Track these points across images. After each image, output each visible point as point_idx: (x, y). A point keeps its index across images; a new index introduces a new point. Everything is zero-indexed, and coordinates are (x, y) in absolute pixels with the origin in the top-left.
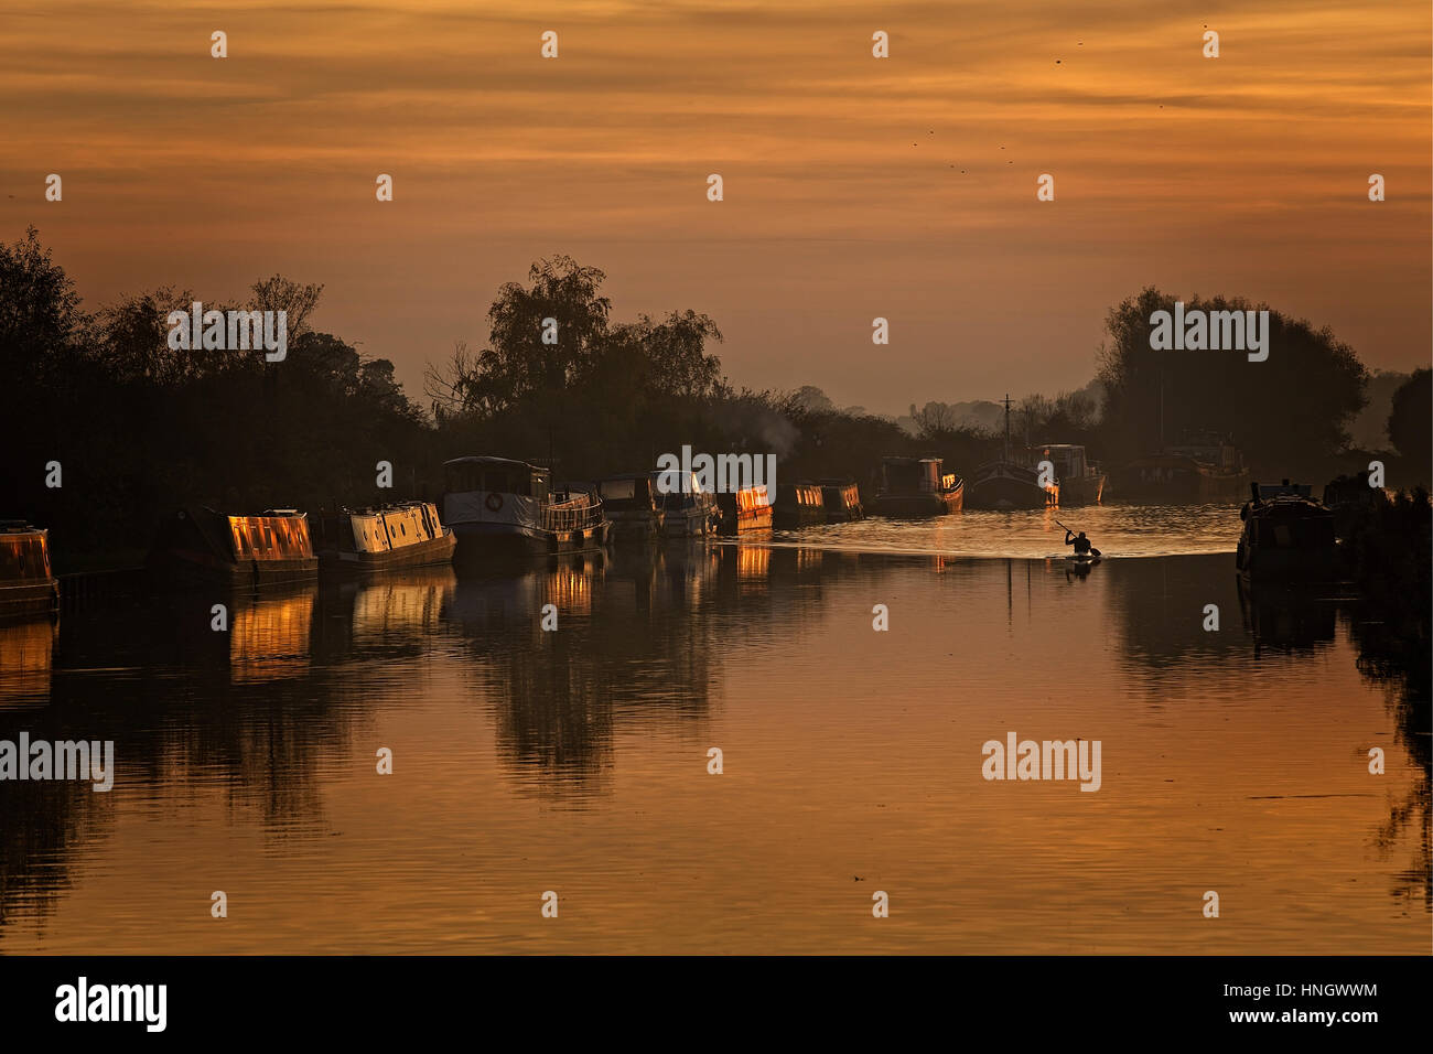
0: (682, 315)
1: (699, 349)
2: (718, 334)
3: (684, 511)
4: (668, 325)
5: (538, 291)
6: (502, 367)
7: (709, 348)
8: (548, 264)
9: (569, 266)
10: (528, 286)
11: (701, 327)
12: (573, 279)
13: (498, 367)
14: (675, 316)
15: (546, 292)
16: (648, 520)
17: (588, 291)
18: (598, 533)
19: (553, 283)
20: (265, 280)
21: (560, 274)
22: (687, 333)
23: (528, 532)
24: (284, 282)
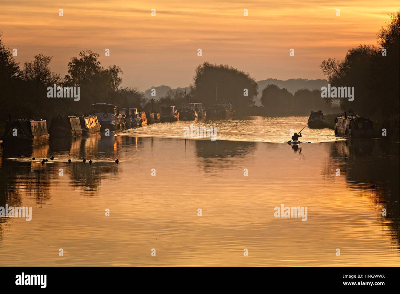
0: (112, 67)
1: (117, 75)
2: (122, 72)
3: (135, 119)
4: (108, 69)
5: (81, 59)
6: (71, 80)
7: (119, 75)
8: (84, 52)
9: (90, 53)
10: (79, 58)
11: (117, 70)
12: (91, 57)
13: (70, 80)
14: (110, 67)
15: (84, 60)
16: (129, 121)
17: (95, 59)
18: (123, 125)
19: (86, 57)
20: (38, 55)
21: (88, 55)
22: (114, 71)
23: (114, 124)
24: (43, 56)
